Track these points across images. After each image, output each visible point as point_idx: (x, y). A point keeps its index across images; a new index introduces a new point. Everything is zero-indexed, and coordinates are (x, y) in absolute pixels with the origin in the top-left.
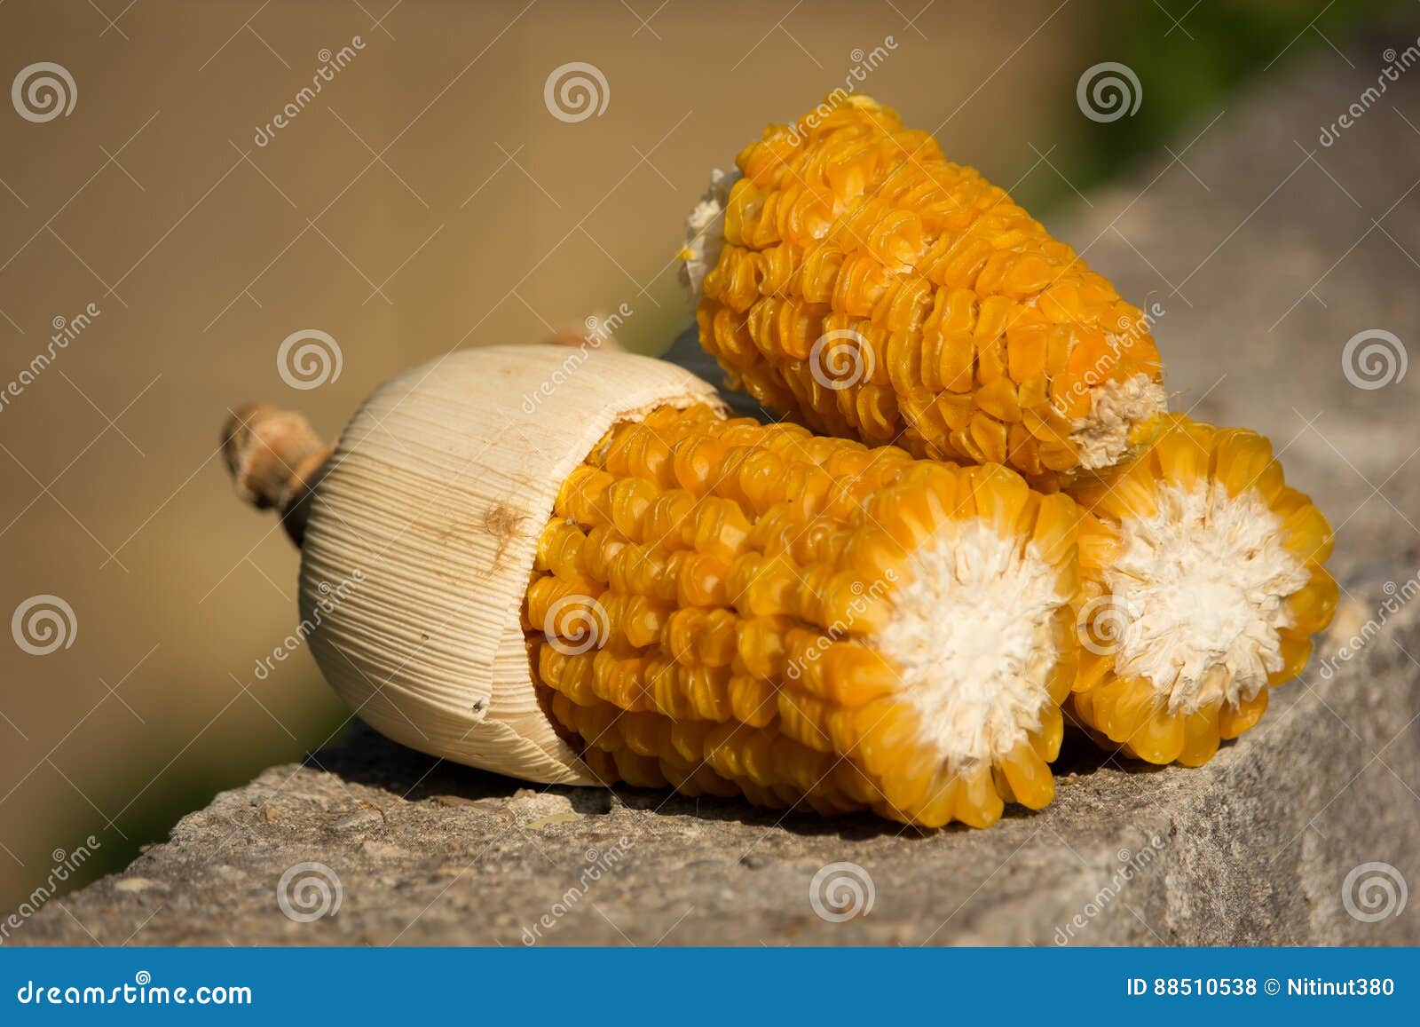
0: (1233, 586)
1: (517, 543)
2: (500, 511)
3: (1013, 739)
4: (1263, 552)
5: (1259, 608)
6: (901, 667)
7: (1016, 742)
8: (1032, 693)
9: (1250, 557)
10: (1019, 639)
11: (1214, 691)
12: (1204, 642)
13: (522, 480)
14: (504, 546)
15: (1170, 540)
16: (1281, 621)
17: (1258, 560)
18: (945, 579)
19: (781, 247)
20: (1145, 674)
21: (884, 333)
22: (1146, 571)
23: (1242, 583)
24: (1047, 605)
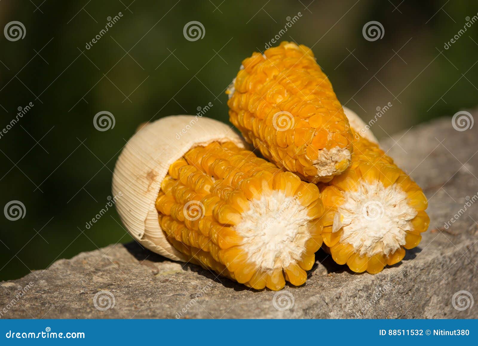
0: (388, 216)
1: (154, 183)
2: (152, 172)
3: (290, 262)
4: (398, 205)
5: (397, 223)
6: (242, 238)
7: (290, 263)
8: (299, 248)
9: (395, 207)
10: (292, 230)
11: (379, 250)
12: (372, 234)
13: (159, 163)
14: (150, 184)
15: (364, 200)
16: (408, 228)
17: (397, 208)
18: (263, 210)
19: (246, 94)
20: (350, 243)
21: (265, 126)
22: (352, 209)
23: (390, 215)
24: (305, 219)
